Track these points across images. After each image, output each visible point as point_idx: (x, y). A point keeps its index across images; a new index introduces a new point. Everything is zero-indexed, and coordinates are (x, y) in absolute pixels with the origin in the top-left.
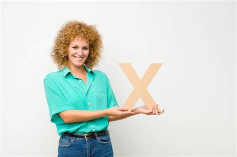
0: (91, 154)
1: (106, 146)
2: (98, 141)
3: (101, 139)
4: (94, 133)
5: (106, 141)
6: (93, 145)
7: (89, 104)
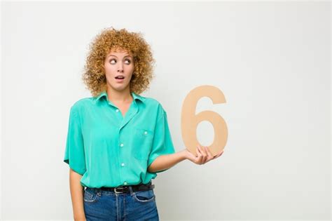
0: (122, 215)
1: (145, 206)
2: (133, 198)
3: (138, 195)
4: (128, 186)
5: (145, 199)
6: (126, 204)
7: (122, 145)
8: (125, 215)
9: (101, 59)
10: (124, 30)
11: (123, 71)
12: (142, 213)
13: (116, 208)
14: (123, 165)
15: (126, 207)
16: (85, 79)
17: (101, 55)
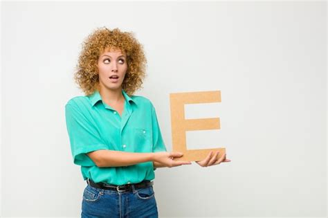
0: (125, 213)
1: (146, 203)
2: (135, 196)
3: (140, 192)
6: (128, 202)
7: (124, 146)
8: (127, 213)
9: (94, 58)
10: (116, 30)
11: (117, 71)
12: (144, 210)
13: (119, 206)
15: (129, 205)
17: (95, 54)
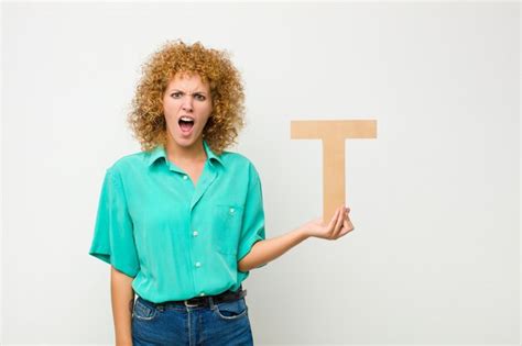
0: (198, 340)
1: (233, 325)
2: (214, 314)
3: (222, 309)
6: (203, 323)
7: (195, 233)
8: (201, 340)
9: (159, 89)
10: (197, 45)
11: (191, 111)
12: (228, 337)
13: (187, 329)
14: (198, 264)
15: (203, 330)
16: (132, 121)
17: (159, 81)
